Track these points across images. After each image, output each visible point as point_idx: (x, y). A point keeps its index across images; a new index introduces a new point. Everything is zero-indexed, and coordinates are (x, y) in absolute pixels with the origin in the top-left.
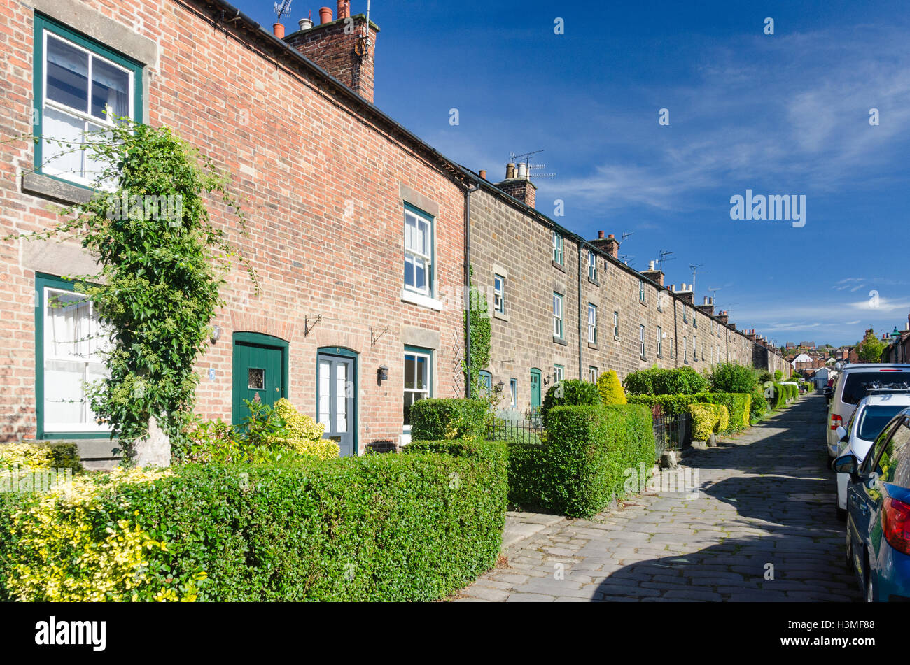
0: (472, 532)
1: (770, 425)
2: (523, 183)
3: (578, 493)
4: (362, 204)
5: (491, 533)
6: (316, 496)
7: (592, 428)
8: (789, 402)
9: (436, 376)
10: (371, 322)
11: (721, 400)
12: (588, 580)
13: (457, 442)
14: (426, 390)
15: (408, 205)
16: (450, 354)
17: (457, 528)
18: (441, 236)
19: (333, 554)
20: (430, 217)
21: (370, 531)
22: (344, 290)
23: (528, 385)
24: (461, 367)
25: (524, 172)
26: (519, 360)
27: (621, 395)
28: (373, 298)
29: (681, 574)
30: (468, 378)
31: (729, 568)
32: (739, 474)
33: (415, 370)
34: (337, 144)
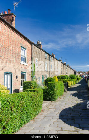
0: (37, 106)
1: (78, 84)
2: (40, 45)
3: (53, 97)
4: (13, 46)
5: (40, 106)
6: (9, 103)
7: (55, 86)
8: (80, 80)
9: (26, 77)
10: (15, 67)
11: (72, 80)
12: (58, 113)
13: (34, 89)
14: (25, 80)
15: (22, 47)
16: (29, 73)
17: (35, 106)
18: (27, 52)
19: (12, 114)
20: (26, 49)
21: (20, 109)
22: (10, 61)
23: (42, 78)
24: (31, 75)
25: (40, 43)
26: (40, 74)
27: (57, 80)
28: (15, 63)
29: (72, 110)
30: (32, 77)
31: (80, 108)
32: (76, 92)
33: (23, 76)
34: (9, 35)
